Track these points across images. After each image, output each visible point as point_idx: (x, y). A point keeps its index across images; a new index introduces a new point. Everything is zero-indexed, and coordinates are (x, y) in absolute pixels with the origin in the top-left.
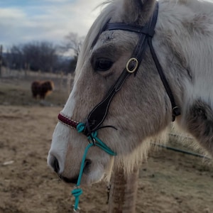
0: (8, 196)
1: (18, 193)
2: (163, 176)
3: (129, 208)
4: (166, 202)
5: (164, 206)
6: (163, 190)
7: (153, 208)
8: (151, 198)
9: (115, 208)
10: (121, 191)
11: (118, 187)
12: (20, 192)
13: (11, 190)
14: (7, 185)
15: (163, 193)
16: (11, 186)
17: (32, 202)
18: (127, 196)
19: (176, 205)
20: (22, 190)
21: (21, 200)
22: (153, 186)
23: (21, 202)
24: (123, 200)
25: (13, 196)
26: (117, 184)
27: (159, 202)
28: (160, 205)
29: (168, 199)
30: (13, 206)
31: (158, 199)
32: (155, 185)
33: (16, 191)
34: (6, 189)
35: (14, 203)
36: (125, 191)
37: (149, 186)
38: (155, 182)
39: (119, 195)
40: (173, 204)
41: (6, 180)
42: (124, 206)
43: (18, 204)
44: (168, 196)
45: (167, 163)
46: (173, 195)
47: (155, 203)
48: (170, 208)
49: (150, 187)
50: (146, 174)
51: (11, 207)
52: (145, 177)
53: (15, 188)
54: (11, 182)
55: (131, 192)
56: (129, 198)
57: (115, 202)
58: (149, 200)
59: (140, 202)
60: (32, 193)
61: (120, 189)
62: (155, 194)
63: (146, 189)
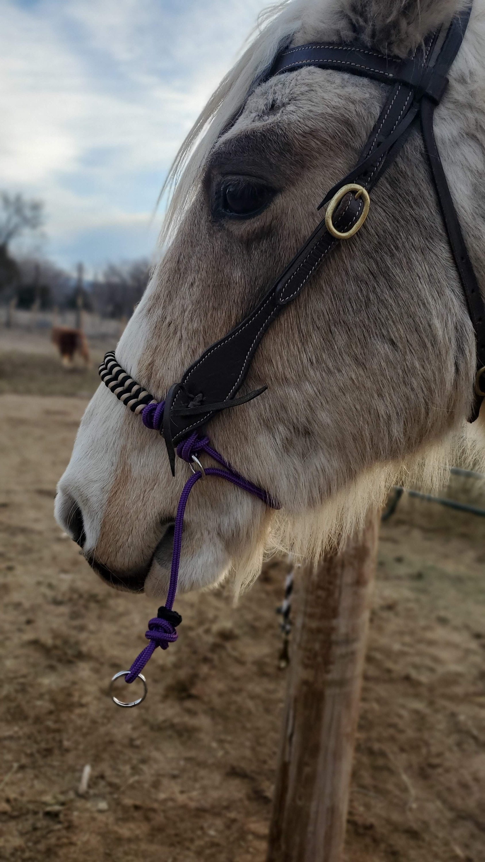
0: (62, 615)
1: (86, 607)
2: (444, 576)
3: (342, 683)
4: (449, 645)
5: (444, 654)
6: (442, 613)
7: (417, 660)
8: (412, 633)
9: (305, 683)
10: (321, 637)
11: (314, 624)
12: (93, 605)
13: (71, 600)
14: (64, 587)
15: (443, 621)
16: (73, 590)
17: (118, 633)
18: (338, 651)
19: (474, 652)
20: (97, 602)
21: (92, 627)
22: (417, 601)
23: (92, 632)
24: (327, 662)
25: (75, 615)
26: (311, 616)
27: (431, 643)
28: (434, 651)
29: (457, 638)
30: (72, 640)
31: (429, 635)
32: (424, 598)
33: (82, 602)
34: (60, 598)
35: (74, 633)
36: (334, 637)
37: (408, 600)
38: (424, 591)
39: (317, 646)
40: (468, 652)
41: (63, 576)
42: (329, 677)
43: (83, 636)
44: (456, 629)
45: (456, 544)
46: (467, 627)
47: (422, 647)
48: (460, 661)
49: (411, 605)
50: (402, 570)
51: (66, 642)
52: (399, 578)
53: (81, 596)
54: (73, 581)
55: (349, 640)
56: (343, 656)
57: (306, 666)
58: (407, 639)
59: (384, 641)
60: (121, 609)
61: (319, 631)
62: (422, 623)
63: (400, 608)
